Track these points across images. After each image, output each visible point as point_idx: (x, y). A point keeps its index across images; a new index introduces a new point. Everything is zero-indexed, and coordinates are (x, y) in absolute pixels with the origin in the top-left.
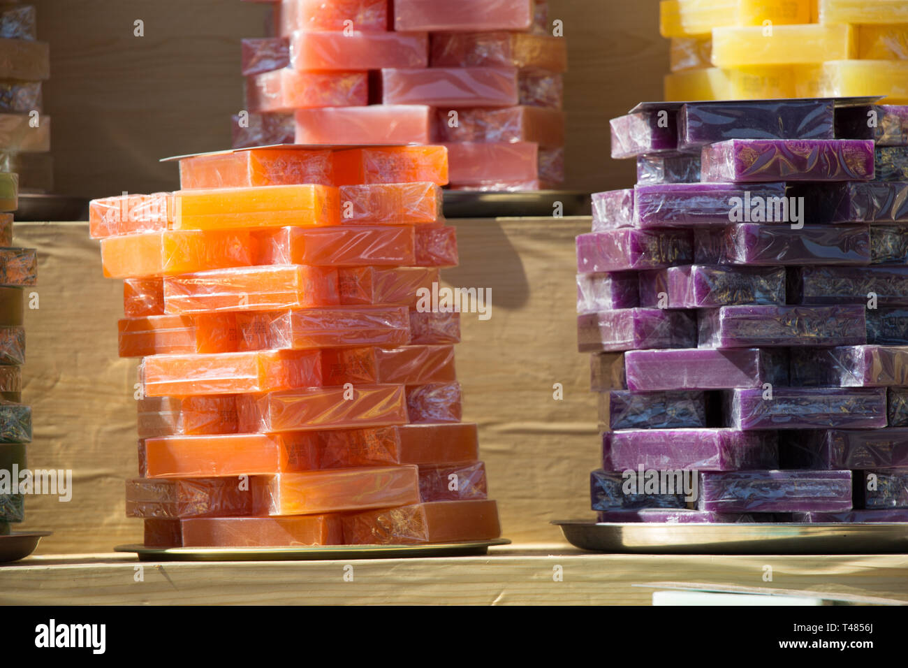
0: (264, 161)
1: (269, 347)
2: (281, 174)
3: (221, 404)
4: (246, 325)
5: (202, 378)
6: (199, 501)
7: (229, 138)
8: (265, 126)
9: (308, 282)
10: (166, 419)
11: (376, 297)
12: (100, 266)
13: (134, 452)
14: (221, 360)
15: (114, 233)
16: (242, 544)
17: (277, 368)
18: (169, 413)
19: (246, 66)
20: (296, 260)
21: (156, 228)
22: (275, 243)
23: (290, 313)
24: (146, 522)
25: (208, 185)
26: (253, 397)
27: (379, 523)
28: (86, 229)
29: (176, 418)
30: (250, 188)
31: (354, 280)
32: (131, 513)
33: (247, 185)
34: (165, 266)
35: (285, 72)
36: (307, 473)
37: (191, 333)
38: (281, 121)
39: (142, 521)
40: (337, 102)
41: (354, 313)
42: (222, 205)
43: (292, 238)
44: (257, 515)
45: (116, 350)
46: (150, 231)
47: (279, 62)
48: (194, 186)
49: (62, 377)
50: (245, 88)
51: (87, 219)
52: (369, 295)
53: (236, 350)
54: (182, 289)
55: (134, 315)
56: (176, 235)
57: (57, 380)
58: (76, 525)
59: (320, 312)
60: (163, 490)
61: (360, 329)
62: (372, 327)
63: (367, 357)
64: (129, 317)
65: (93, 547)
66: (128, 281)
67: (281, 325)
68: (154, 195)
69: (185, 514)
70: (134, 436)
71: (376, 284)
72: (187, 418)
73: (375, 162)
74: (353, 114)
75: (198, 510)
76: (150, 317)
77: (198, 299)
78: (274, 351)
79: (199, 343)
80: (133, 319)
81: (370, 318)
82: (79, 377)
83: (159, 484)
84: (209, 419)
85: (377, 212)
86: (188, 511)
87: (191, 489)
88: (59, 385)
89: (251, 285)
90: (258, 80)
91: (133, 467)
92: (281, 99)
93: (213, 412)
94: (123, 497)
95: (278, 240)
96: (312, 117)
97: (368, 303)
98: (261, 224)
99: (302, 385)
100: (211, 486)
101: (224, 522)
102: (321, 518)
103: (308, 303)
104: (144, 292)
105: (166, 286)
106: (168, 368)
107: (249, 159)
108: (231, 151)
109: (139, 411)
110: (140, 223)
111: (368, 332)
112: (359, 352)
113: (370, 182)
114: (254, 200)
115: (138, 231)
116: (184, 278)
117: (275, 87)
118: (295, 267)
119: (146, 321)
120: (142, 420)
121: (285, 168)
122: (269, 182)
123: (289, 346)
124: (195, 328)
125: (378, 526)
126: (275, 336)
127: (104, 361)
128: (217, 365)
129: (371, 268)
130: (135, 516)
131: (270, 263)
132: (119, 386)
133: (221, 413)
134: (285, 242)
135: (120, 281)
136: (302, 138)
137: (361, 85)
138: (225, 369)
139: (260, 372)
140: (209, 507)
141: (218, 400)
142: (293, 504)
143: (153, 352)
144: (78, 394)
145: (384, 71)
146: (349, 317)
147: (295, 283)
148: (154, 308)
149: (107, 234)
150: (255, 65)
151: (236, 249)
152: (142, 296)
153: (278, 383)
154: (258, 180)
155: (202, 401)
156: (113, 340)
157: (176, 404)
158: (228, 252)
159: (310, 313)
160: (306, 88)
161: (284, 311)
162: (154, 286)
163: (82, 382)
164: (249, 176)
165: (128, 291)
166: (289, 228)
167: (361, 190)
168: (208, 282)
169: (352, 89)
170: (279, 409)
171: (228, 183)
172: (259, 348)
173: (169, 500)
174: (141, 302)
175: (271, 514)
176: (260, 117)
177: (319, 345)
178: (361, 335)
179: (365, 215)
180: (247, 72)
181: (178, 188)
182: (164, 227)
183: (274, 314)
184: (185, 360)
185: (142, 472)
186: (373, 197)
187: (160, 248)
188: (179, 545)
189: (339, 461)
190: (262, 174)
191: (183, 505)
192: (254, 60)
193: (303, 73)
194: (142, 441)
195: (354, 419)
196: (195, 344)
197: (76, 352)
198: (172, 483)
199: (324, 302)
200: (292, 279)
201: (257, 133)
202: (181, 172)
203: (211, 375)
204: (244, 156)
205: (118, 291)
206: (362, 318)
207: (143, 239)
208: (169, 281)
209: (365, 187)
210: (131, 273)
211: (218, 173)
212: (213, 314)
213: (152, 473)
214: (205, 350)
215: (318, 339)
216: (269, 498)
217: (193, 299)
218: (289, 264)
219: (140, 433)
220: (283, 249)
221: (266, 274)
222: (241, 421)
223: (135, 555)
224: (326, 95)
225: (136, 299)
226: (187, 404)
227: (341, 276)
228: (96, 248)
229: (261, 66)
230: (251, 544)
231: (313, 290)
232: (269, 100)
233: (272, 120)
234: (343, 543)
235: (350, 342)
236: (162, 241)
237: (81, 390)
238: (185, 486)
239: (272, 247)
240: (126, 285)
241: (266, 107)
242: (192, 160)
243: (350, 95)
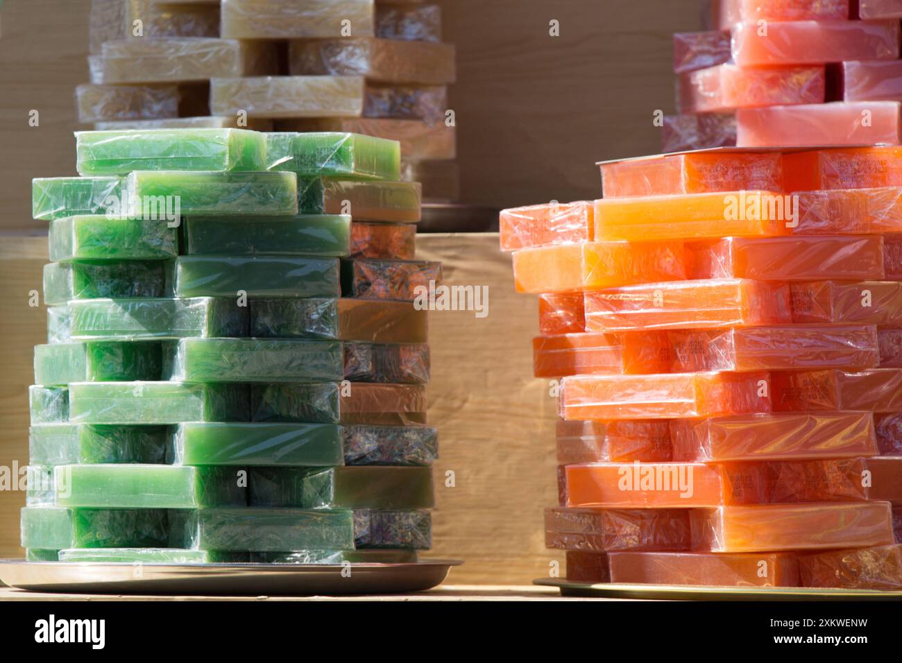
0: (701, 165)
1: (708, 368)
2: (721, 179)
3: (653, 429)
4: (679, 344)
5: (629, 401)
6: (629, 534)
7: (658, 142)
8: (701, 127)
9: (753, 297)
10: (588, 444)
11: (836, 314)
12: (512, 280)
13: (553, 478)
14: (652, 382)
15: (528, 244)
16: (679, 582)
17: (718, 391)
18: (592, 438)
19: (678, 62)
20: (737, 275)
21: (575, 240)
22: (713, 255)
23: (733, 332)
24: (568, 554)
25: (636, 193)
26: (689, 423)
27: (845, 565)
28: (497, 240)
29: (601, 443)
30: (683, 195)
31: (809, 296)
32: (551, 542)
33: (681, 192)
34: (586, 280)
35: (725, 67)
36: (753, 507)
37: (616, 352)
38: (720, 121)
39: (564, 553)
40: (787, 100)
41: (809, 332)
42: (651, 214)
43: (735, 250)
44: (697, 550)
45: (531, 370)
46: (568, 243)
47: (718, 58)
48: (618, 193)
49: (471, 397)
50: (678, 87)
51: (497, 230)
52: (828, 313)
53: (668, 371)
54: (605, 305)
55: (551, 332)
56: (599, 247)
57: (465, 401)
58: (489, 555)
59: (769, 331)
60: (587, 520)
61: (818, 350)
62: (832, 348)
63: (827, 381)
64: (545, 335)
65: (508, 579)
66: (544, 296)
67: (721, 344)
68: (572, 204)
69: (612, 547)
70: (553, 462)
71: (836, 300)
72: (614, 444)
73: (835, 166)
74: (807, 113)
75: (627, 543)
76: (568, 335)
77: (625, 316)
78: (714, 373)
79: (626, 363)
80: (550, 336)
81: (829, 337)
82: (490, 398)
83: (582, 514)
84: (640, 445)
85: (837, 222)
86: (616, 544)
87: (619, 520)
88: (467, 406)
89: (686, 300)
90: (692, 78)
91: (552, 495)
92: (720, 98)
93: (642, 438)
94: (542, 526)
95: (718, 252)
96: (757, 116)
97: (826, 321)
98: (697, 235)
99: (747, 411)
100: (642, 518)
101: (658, 558)
102: (774, 556)
103: (754, 320)
104: (562, 308)
105: (587, 301)
106: (590, 390)
107: (683, 164)
108: (661, 156)
109: (558, 435)
110: (558, 234)
111: (827, 353)
112: (816, 375)
113: (828, 187)
114: (689, 208)
115: (555, 242)
116: (607, 293)
117: (714, 84)
118: (738, 282)
119: (565, 339)
120: (561, 445)
121: (725, 174)
122: (707, 188)
123: (732, 367)
124: (621, 347)
125: (843, 568)
126: (715, 356)
127: (517, 381)
128: (646, 387)
129: (830, 282)
130: (555, 547)
131: (708, 276)
132: (535, 408)
133: (652, 439)
134: (725, 254)
135: (535, 296)
136: (745, 140)
137: (816, 80)
138: (655, 392)
139: (699, 394)
140: (640, 541)
141: (648, 425)
142: (740, 540)
143: (572, 372)
144: (488, 415)
145: (845, 64)
146: (804, 336)
147: (739, 299)
148: (574, 324)
149: (520, 246)
150: (689, 62)
151: (668, 261)
152: (560, 312)
153: (719, 408)
154: (693, 186)
155: (631, 426)
156: (528, 358)
157: (600, 428)
158: (659, 266)
159: (757, 331)
160: (750, 85)
161: (726, 329)
162: (573, 301)
163: (492, 403)
164: (683, 183)
165: (544, 307)
166: (730, 239)
167: (817, 197)
168: (635, 297)
169: (806, 85)
170: (721, 437)
171: (657, 190)
172: (697, 369)
173: (594, 532)
174: (559, 318)
175: (714, 550)
176: (695, 118)
177: (767, 367)
178: (818, 357)
179: (821, 224)
180: (680, 69)
181: (600, 197)
182: (584, 238)
183: (713, 333)
184: (610, 382)
185: (562, 500)
186: (832, 204)
187: (580, 260)
188: (607, 580)
189: (793, 495)
190: (698, 180)
191: (611, 538)
192: (688, 56)
193: (745, 68)
194: (562, 468)
195: (811, 449)
196: (621, 364)
197: (486, 371)
198: (597, 514)
199: (773, 320)
200: (735, 294)
201: (691, 135)
202: (604, 179)
203: (640, 398)
204: (678, 162)
205: (532, 307)
206: (819, 337)
207: (561, 251)
208: (591, 296)
209: (823, 193)
210: (547, 288)
211: (646, 180)
212: (641, 332)
213: (573, 502)
214: (632, 371)
215: (766, 360)
216: (711, 534)
217: (618, 315)
218: (731, 278)
219: (559, 458)
220: (723, 262)
221: (703, 289)
222: (676, 447)
223: (557, 589)
224: (775, 92)
225: (553, 315)
226: (613, 429)
227: (793, 291)
228: (507, 261)
229: (697, 63)
230: (690, 583)
231: (759, 307)
232: (705, 99)
233: (709, 121)
234: (800, 585)
235: (805, 364)
236: (582, 254)
237: (492, 411)
238: (612, 517)
239: (710, 260)
240: (542, 301)
241: (703, 107)
242: (616, 166)
243: (804, 91)
